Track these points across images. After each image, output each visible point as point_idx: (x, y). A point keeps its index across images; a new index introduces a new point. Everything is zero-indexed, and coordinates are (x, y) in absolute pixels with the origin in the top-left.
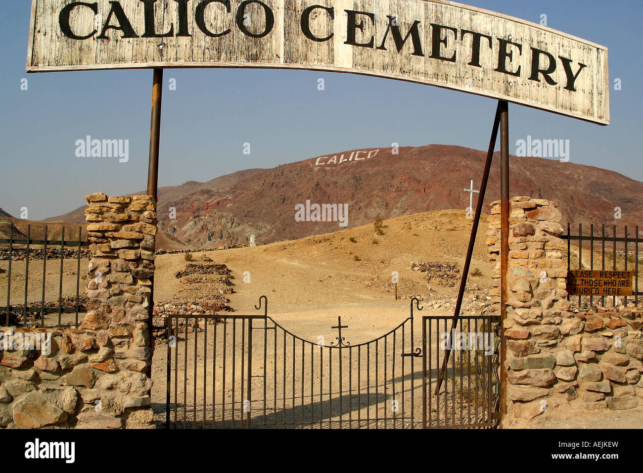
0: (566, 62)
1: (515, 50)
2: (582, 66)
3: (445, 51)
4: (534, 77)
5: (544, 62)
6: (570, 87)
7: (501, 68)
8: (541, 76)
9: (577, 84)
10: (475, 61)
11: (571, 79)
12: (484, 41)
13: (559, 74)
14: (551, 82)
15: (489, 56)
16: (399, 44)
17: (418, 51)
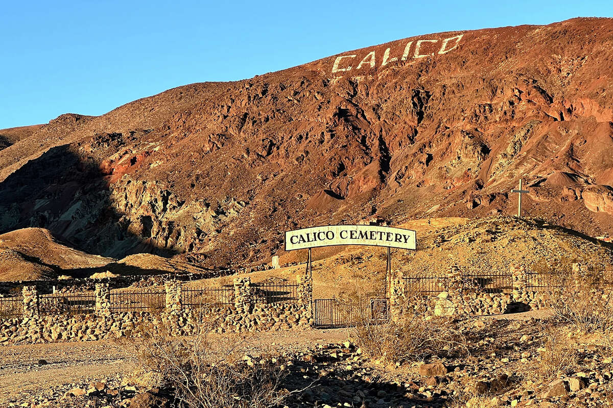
0: (404, 236)
1: (391, 235)
2: (409, 236)
3: (373, 237)
4: (396, 241)
5: (399, 237)
6: (406, 242)
7: (387, 240)
8: (398, 240)
9: (407, 241)
10: (381, 239)
11: (406, 240)
12: (383, 234)
13: (403, 239)
14: (400, 241)
15: (384, 237)
16: (362, 237)
17: (367, 238)
